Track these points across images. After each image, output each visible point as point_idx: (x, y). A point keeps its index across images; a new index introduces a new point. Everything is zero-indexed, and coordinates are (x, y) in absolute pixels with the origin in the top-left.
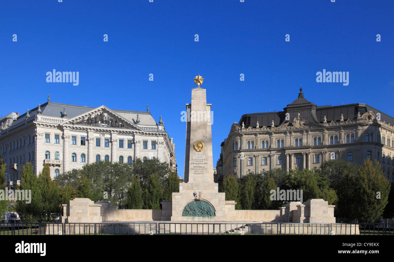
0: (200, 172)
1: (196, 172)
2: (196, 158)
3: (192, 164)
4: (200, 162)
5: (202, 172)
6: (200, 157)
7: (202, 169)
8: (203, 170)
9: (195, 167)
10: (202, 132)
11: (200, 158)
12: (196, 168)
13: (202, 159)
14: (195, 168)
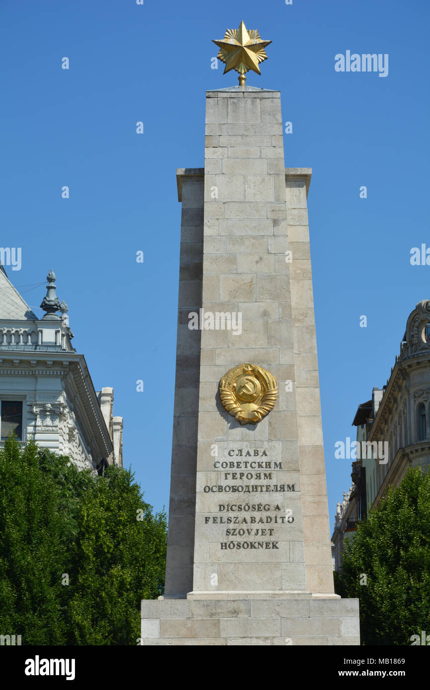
0: (260, 538)
1: (237, 539)
2: (235, 459)
3: (208, 489)
4: (253, 482)
5: (266, 538)
6: (256, 453)
7: (269, 519)
8: (272, 525)
9: (230, 508)
10: (265, 314)
11: (258, 459)
12: (232, 514)
13: (268, 465)
14: (225, 515)
